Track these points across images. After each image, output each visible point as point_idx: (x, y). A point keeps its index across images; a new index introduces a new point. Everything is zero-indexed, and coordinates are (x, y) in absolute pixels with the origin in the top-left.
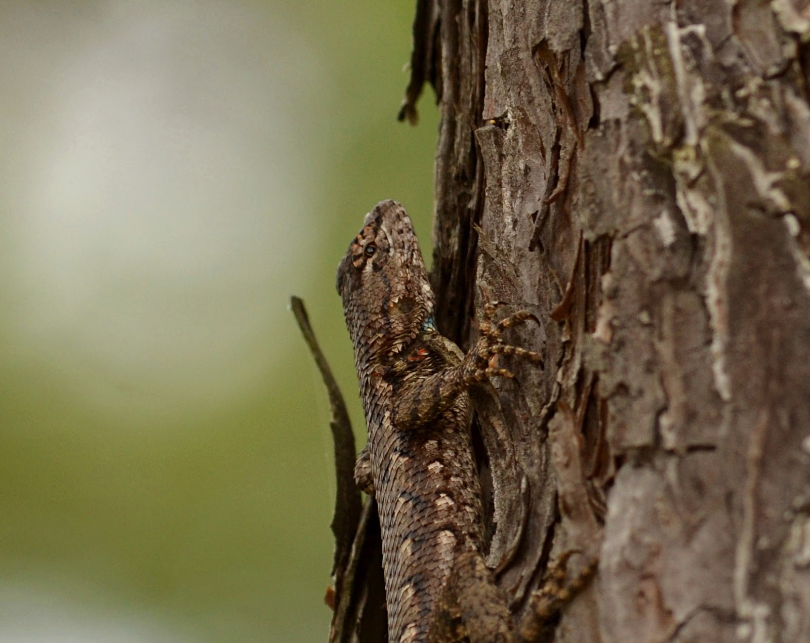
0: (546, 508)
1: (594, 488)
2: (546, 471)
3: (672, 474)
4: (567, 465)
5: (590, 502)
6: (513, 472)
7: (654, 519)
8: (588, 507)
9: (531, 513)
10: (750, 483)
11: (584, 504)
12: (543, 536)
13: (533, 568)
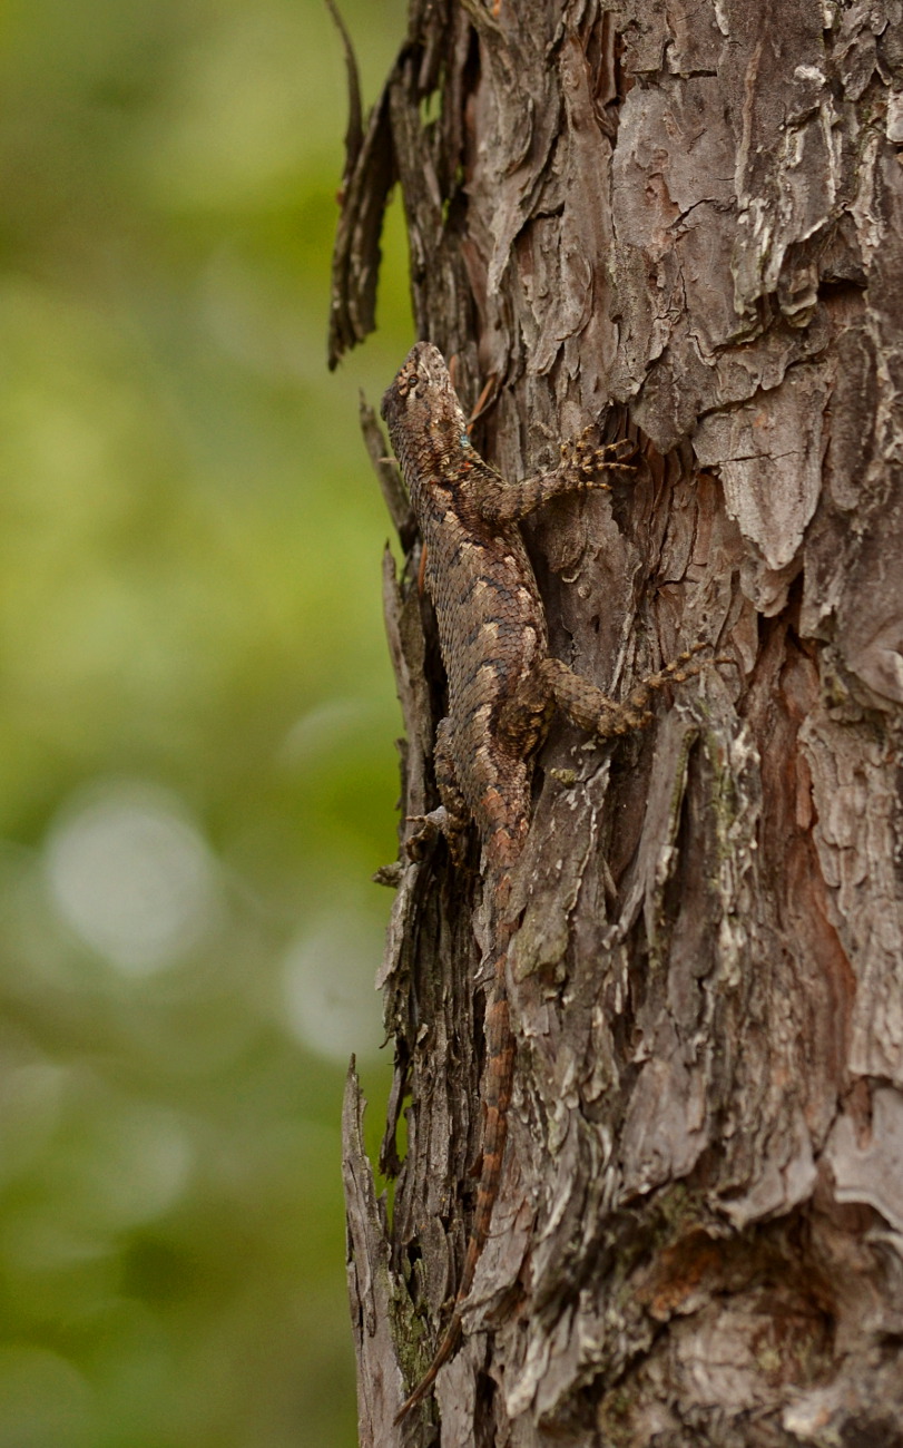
0: (551, 123)
1: (598, 107)
2: (549, 94)
3: (677, 94)
4: (576, 88)
5: (596, 118)
6: (517, 95)
7: (661, 130)
8: (594, 121)
9: (537, 128)
10: (747, 102)
11: (590, 119)
12: (548, 146)
13: (539, 171)
